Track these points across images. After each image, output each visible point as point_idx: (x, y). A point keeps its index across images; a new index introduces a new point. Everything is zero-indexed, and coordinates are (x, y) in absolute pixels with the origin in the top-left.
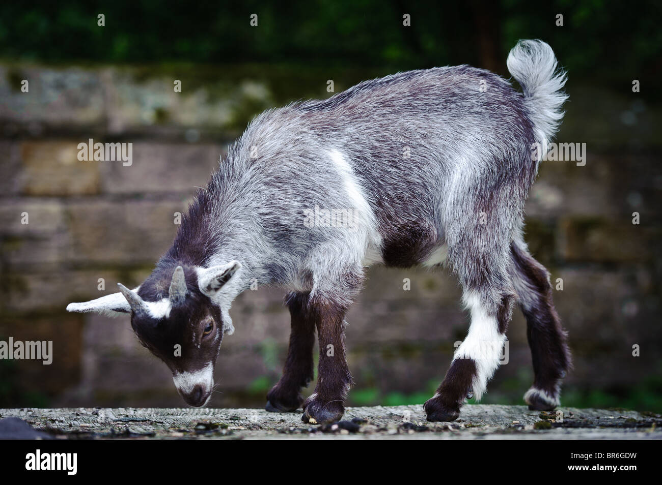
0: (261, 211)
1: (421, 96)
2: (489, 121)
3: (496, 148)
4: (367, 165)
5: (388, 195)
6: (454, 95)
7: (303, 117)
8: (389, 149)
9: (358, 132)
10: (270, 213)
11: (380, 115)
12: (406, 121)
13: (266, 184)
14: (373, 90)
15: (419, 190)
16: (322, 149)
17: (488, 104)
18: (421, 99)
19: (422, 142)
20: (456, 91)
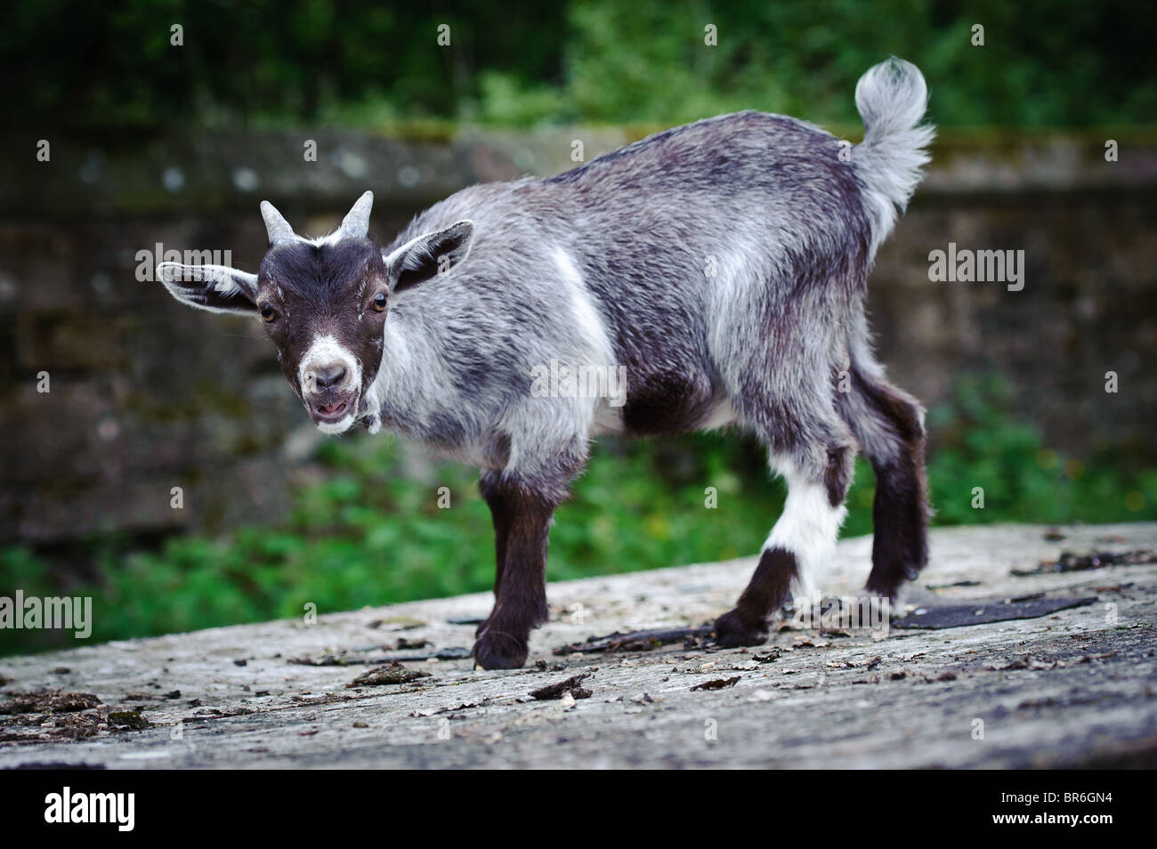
0: (454, 324)
1: (677, 169)
2: (779, 194)
3: (790, 236)
4: (603, 277)
5: (632, 329)
6: (724, 160)
7: (515, 191)
8: (632, 256)
9: (591, 226)
10: (464, 331)
11: (619, 201)
12: (656, 206)
13: (464, 284)
14: (613, 164)
15: (675, 321)
16: (541, 243)
17: (778, 166)
18: (677, 174)
19: (680, 243)
20: (727, 153)
